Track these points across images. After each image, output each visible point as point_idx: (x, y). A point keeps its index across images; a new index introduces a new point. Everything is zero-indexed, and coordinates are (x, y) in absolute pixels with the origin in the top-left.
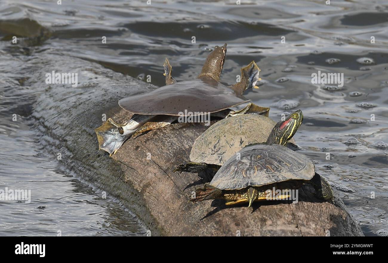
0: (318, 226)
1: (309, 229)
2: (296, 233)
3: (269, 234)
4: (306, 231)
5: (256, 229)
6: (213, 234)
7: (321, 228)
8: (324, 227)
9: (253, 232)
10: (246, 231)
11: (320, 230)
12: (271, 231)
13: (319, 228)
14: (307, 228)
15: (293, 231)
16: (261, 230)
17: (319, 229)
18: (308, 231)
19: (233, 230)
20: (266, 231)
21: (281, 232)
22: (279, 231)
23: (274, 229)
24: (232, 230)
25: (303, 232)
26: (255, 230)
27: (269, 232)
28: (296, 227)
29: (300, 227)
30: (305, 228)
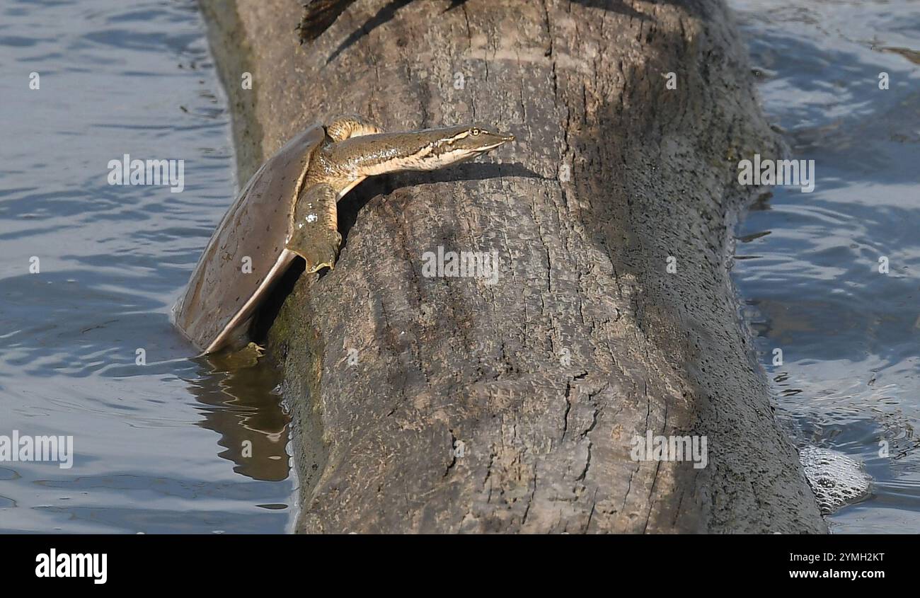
0: (604, 55)
1: (577, 60)
2: (539, 70)
3: (472, 70)
4: (569, 64)
5: (444, 55)
6: (343, 64)
7: (613, 60)
8: (622, 58)
9: (434, 62)
10: (418, 60)
11: (607, 64)
12: (478, 61)
13: (607, 59)
14: (574, 57)
15: (533, 63)
16: (455, 58)
17: (606, 62)
18: (574, 65)
19: (389, 56)
20: (465, 61)
21: (503, 64)
22: (499, 63)
23: (489, 58)
24: (387, 57)
25: (559, 66)
26: (442, 57)
27: (472, 65)
28: (546, 55)
29: (556, 55)
30: (567, 57)
